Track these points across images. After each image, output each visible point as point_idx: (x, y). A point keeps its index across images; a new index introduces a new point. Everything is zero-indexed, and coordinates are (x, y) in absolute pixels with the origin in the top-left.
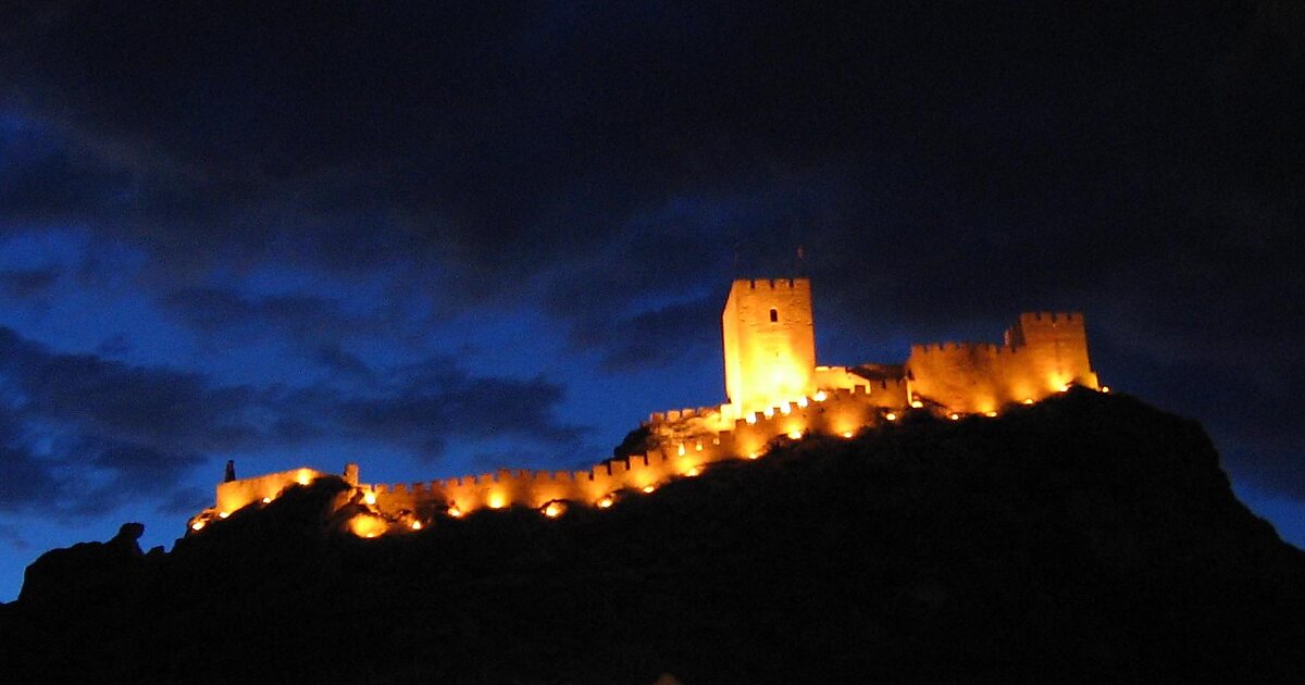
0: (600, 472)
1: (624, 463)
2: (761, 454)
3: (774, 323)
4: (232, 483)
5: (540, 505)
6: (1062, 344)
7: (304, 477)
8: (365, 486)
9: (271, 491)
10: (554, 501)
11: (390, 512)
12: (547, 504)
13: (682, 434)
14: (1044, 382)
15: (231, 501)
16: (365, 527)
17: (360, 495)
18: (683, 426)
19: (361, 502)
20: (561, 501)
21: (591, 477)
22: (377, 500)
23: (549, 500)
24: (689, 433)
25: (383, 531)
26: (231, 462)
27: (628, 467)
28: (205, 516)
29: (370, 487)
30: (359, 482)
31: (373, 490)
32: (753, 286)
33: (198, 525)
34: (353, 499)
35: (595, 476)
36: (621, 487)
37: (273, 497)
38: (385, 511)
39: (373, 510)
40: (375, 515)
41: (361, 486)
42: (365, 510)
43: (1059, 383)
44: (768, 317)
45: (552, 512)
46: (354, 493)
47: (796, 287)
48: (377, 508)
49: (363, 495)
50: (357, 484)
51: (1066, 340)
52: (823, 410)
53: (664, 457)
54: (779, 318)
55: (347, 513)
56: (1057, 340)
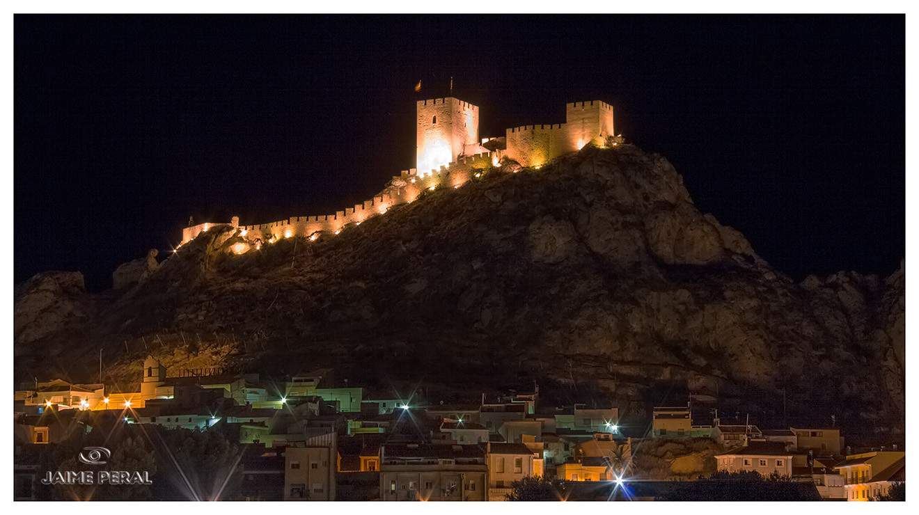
0: (340, 214)
1: (352, 209)
2: (415, 199)
3: (434, 124)
5: (309, 235)
6: (586, 121)
10: (316, 232)
12: (312, 234)
14: (573, 144)
16: (239, 249)
19: (239, 236)
20: (320, 232)
21: (336, 219)
22: (247, 234)
23: (314, 232)
25: (247, 250)
27: (354, 211)
29: (244, 227)
30: (239, 225)
31: (246, 229)
32: (425, 104)
34: (234, 235)
35: (338, 217)
36: (348, 222)
38: (250, 240)
39: (245, 239)
40: (246, 242)
41: (240, 227)
42: (241, 240)
43: (580, 145)
44: (432, 121)
45: (313, 238)
46: (234, 231)
47: (446, 102)
48: (247, 238)
49: (240, 231)
50: (237, 227)
51: (589, 118)
52: (449, 173)
53: (373, 204)
54: (437, 120)
55: (230, 242)
56: (583, 119)
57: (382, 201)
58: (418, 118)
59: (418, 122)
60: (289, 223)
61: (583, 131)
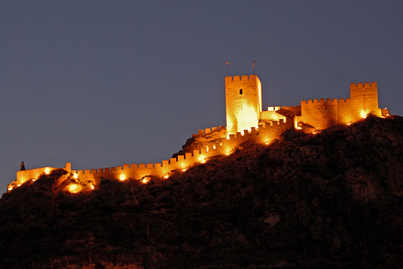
0: (165, 163)
1: (175, 159)
2: (231, 153)
3: (241, 95)
4: (22, 171)
5: (141, 178)
6: (367, 97)
7: (48, 171)
8: (74, 171)
9: (36, 176)
10: (146, 176)
11: (84, 182)
12: (143, 178)
13: (209, 140)
14: (358, 114)
15: (22, 179)
16: (73, 188)
17: (72, 175)
18: (210, 136)
19: (72, 178)
20: (150, 176)
21: (162, 166)
22: (78, 177)
23: (145, 176)
24: (212, 139)
25: (81, 190)
26: (23, 162)
27: (177, 161)
28: (13, 184)
29: (75, 171)
30: (71, 170)
31: (77, 173)
32: (233, 79)
33: (10, 189)
34: (68, 178)
35: (163, 165)
36: (174, 169)
37: (37, 179)
38: (82, 181)
39: (77, 181)
40: (78, 183)
41: (72, 171)
42: (73, 181)
43: (363, 114)
44: (239, 92)
45: (145, 181)
46: (68, 175)
47: (250, 78)
48: (79, 180)
49: (73, 175)
50: (70, 171)
51: (368, 95)
52: (258, 133)
53: (193, 155)
54: (243, 92)
55: (66, 183)
56: (364, 95)
57: (200, 153)
58: (227, 89)
59: (227, 93)
60: (122, 169)
61: (365, 104)
